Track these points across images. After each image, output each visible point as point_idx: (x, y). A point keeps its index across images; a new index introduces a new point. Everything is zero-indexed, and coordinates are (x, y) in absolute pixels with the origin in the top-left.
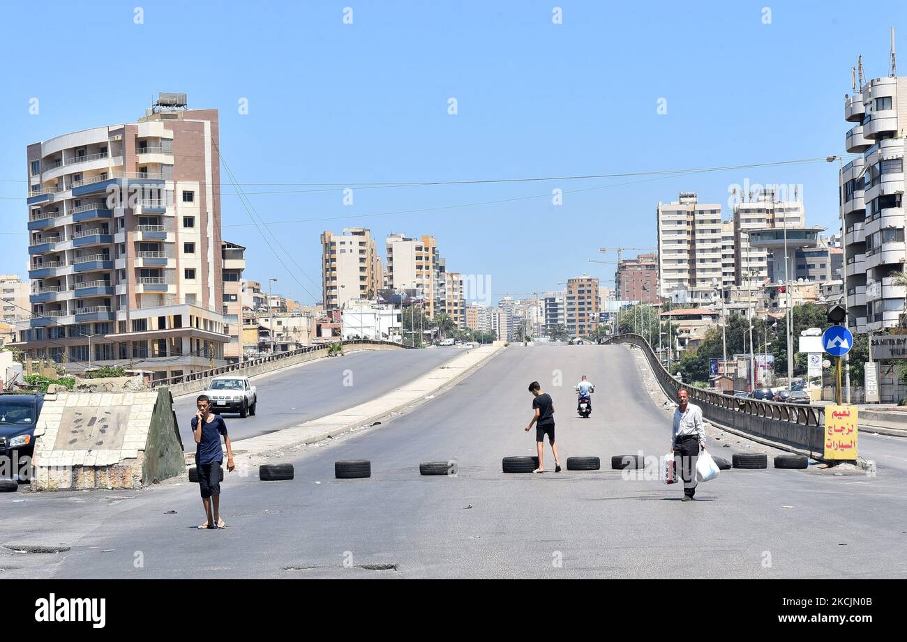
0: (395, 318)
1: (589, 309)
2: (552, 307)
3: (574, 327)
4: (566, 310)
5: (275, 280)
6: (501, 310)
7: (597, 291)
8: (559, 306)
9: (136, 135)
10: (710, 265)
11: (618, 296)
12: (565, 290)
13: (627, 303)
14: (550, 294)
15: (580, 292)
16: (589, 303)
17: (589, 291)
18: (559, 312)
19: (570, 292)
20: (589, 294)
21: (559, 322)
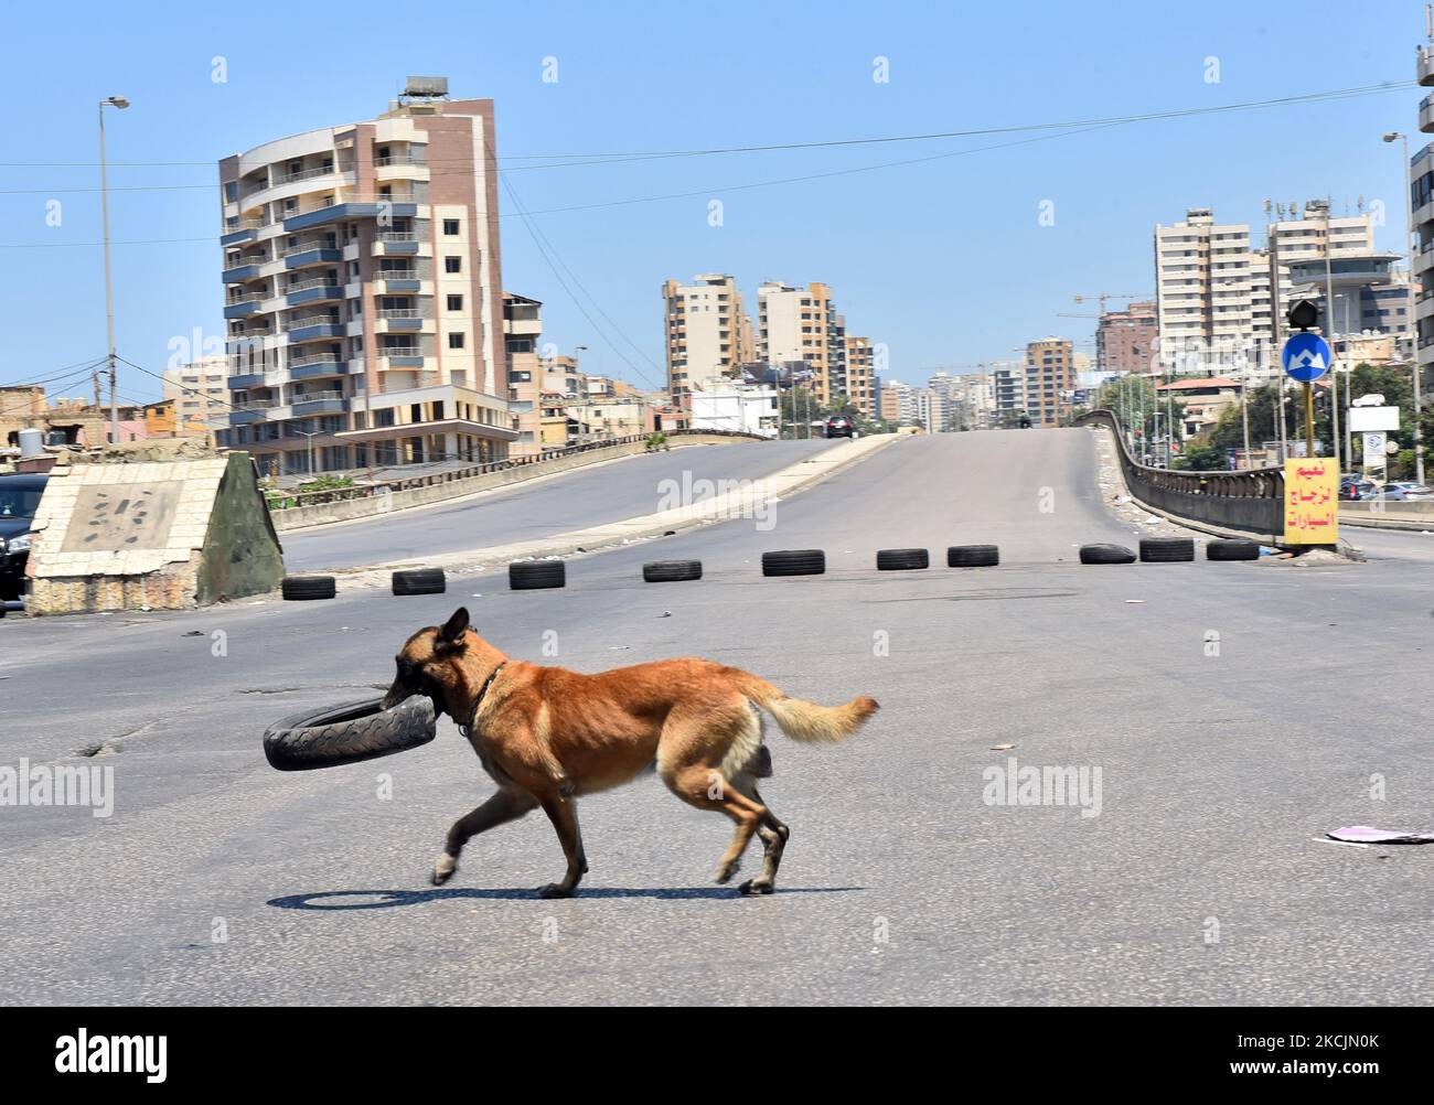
0: (769, 402)
1: (1060, 386)
2: (1005, 386)
3: (1037, 413)
4: (1025, 389)
5: (584, 348)
6: (932, 392)
7: (1070, 360)
8: (1016, 383)
9: (374, 139)
10: (1231, 315)
11: (1100, 365)
12: (1024, 360)
13: (1112, 374)
14: (1003, 366)
15: (1047, 361)
16: (1060, 377)
17: (1059, 360)
18: (1016, 391)
19: (1031, 362)
20: (1059, 365)
21: (1017, 406)
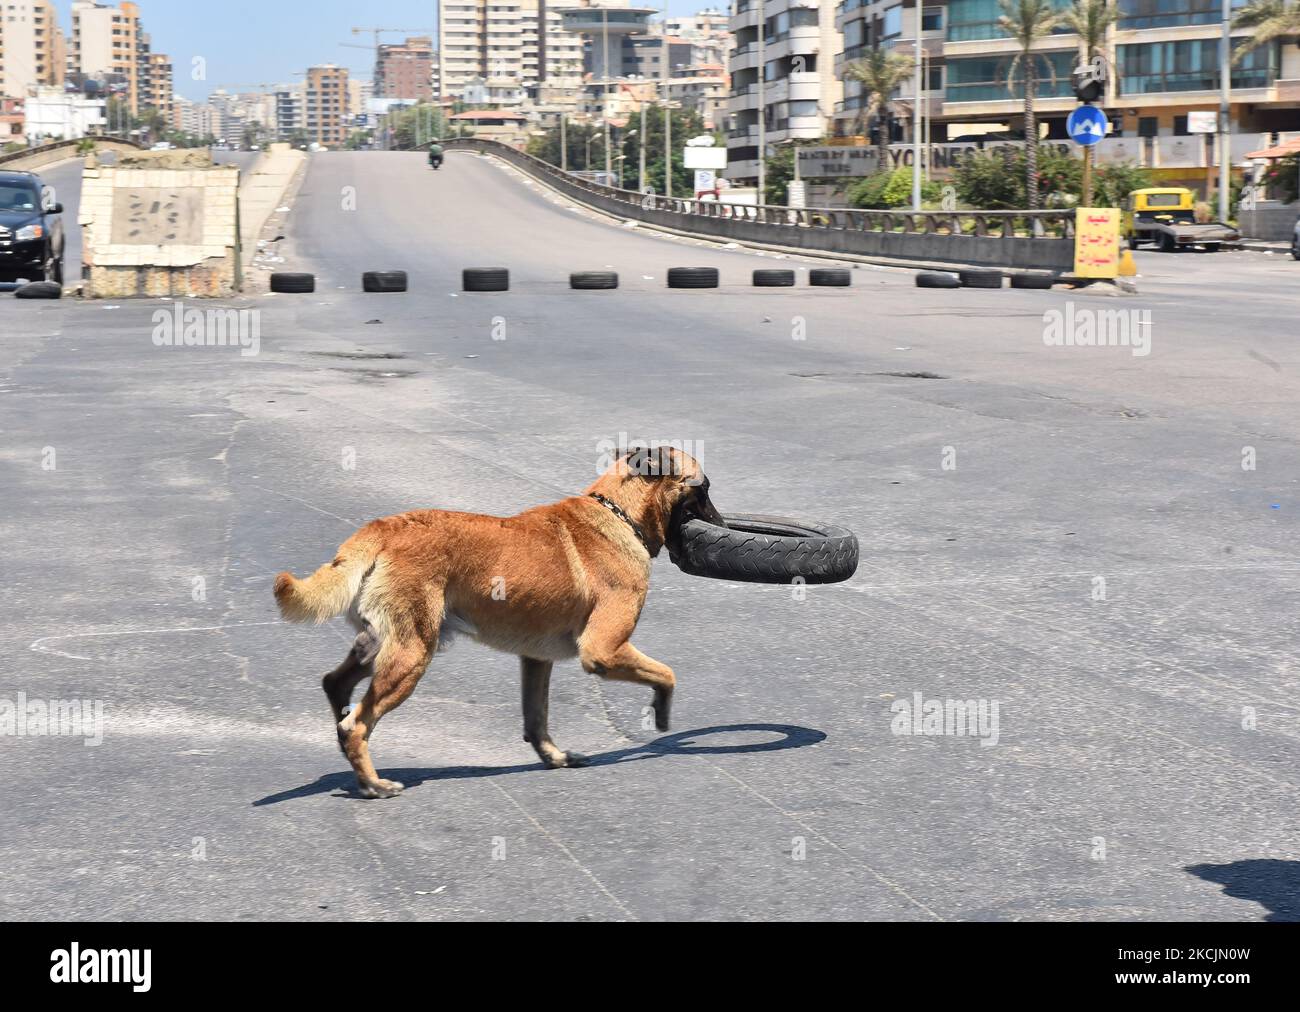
0: (97, 111)
1: (336, 109)
2: (286, 106)
3: (315, 132)
4: (304, 109)
6: (212, 107)
7: (346, 86)
8: (296, 104)
10: (506, 54)
11: (378, 93)
12: (304, 83)
13: (395, 101)
14: (283, 88)
15: (325, 86)
16: (336, 101)
17: (336, 85)
18: (296, 111)
19: (311, 86)
20: (336, 89)
21: (296, 126)
